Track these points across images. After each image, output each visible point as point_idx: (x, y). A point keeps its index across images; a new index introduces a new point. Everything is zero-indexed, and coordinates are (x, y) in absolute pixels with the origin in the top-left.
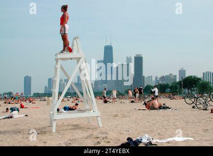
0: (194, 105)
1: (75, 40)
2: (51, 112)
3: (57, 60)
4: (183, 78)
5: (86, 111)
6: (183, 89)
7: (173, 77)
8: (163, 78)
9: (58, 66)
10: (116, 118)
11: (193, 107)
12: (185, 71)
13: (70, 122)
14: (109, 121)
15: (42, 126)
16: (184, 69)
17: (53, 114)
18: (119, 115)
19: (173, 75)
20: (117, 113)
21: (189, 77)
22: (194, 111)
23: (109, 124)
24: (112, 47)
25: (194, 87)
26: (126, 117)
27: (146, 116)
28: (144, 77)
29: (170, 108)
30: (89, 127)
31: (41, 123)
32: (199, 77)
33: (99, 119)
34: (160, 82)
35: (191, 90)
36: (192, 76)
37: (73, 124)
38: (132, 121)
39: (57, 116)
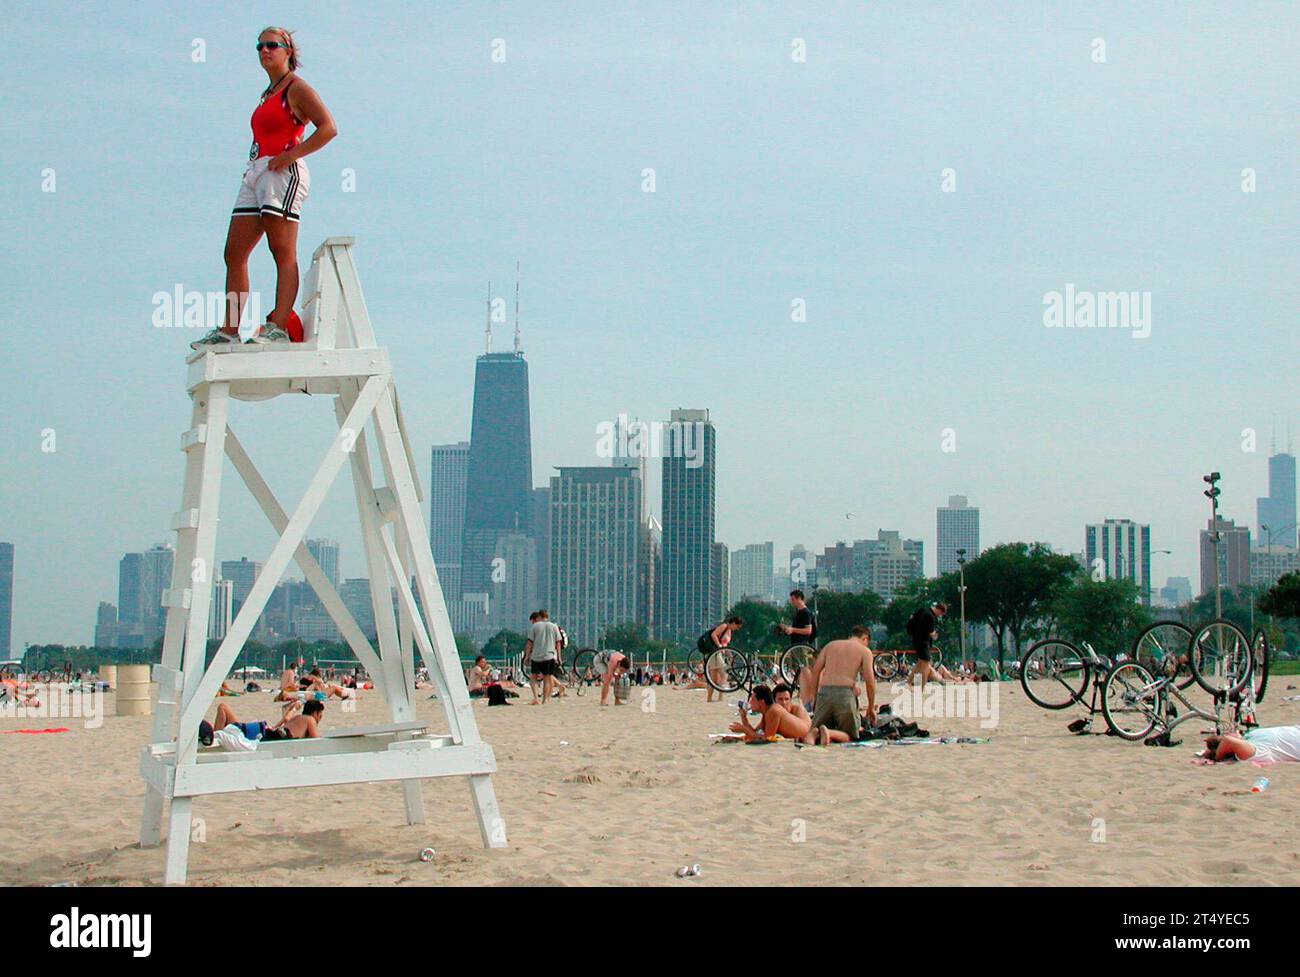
0: (1079, 711)
1: (326, 260)
2: (158, 749)
3: (200, 394)
4: (969, 560)
5: (393, 739)
6: (964, 625)
7: (900, 552)
8: (837, 557)
9: (212, 434)
10: (588, 790)
11: (1078, 727)
12: (975, 513)
13: (281, 814)
14: (542, 808)
15: (88, 847)
16: (971, 504)
17: (171, 760)
18: (601, 775)
19: (904, 536)
20: (587, 762)
21: (1000, 549)
22: (1093, 749)
23: (551, 829)
24: (522, 368)
25: (1034, 615)
26: (648, 784)
27: (781, 780)
28: (719, 549)
29: (924, 734)
30: (413, 849)
31: (85, 825)
32: (1066, 553)
33: (485, 792)
34: (824, 584)
35: (1015, 631)
36: (1021, 547)
37: (307, 829)
38: (695, 810)
39: (198, 775)
